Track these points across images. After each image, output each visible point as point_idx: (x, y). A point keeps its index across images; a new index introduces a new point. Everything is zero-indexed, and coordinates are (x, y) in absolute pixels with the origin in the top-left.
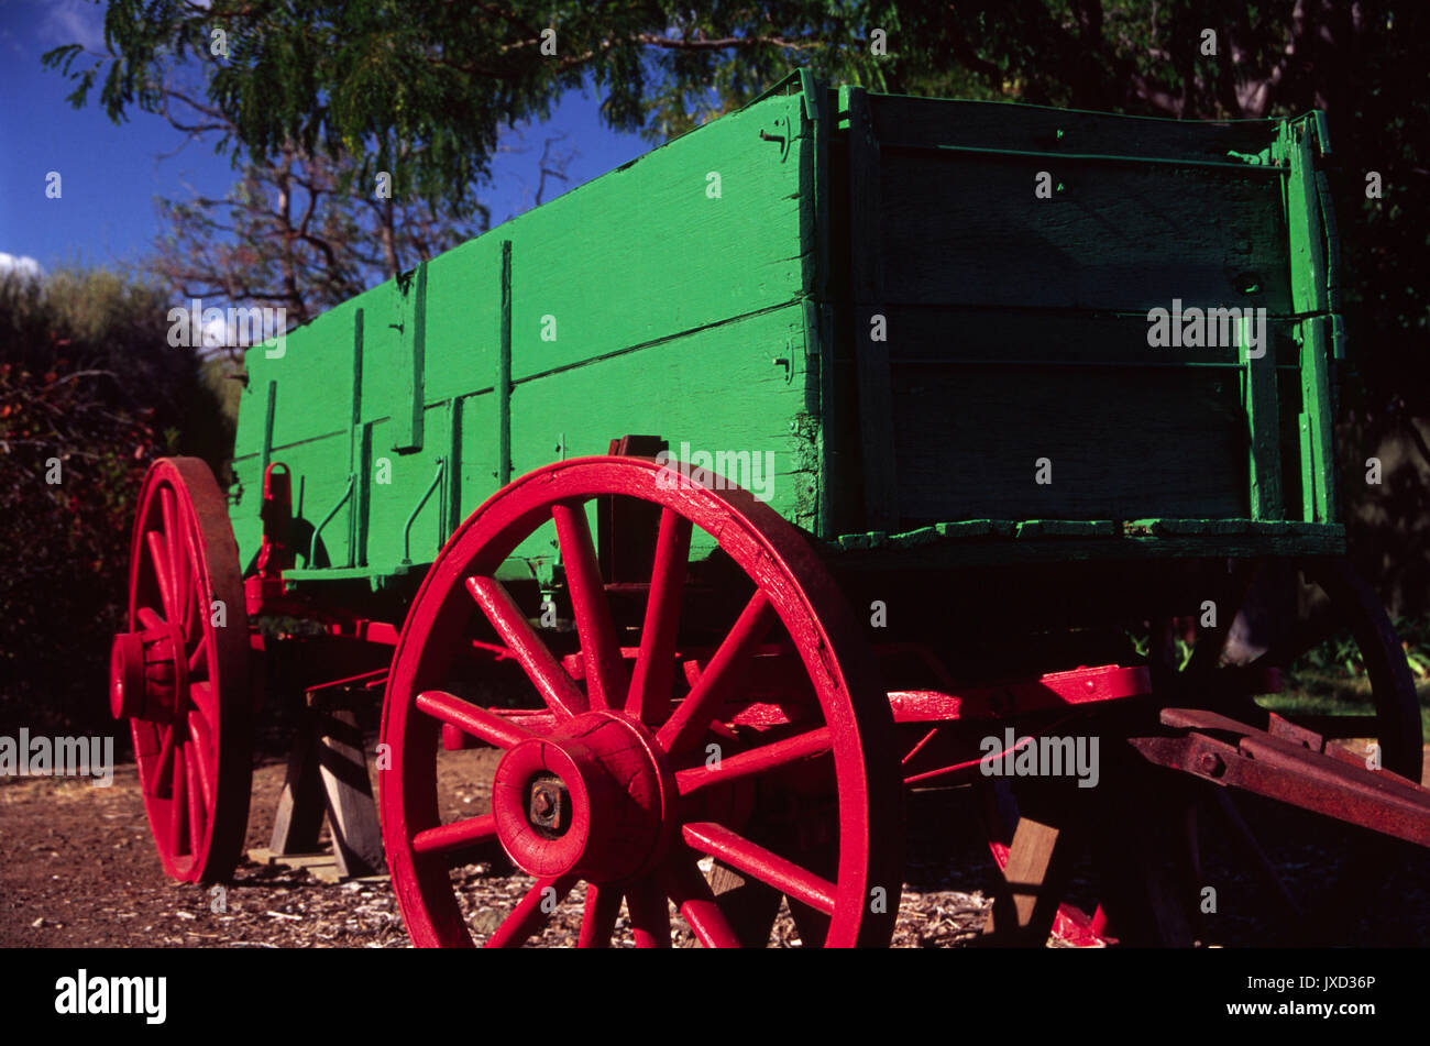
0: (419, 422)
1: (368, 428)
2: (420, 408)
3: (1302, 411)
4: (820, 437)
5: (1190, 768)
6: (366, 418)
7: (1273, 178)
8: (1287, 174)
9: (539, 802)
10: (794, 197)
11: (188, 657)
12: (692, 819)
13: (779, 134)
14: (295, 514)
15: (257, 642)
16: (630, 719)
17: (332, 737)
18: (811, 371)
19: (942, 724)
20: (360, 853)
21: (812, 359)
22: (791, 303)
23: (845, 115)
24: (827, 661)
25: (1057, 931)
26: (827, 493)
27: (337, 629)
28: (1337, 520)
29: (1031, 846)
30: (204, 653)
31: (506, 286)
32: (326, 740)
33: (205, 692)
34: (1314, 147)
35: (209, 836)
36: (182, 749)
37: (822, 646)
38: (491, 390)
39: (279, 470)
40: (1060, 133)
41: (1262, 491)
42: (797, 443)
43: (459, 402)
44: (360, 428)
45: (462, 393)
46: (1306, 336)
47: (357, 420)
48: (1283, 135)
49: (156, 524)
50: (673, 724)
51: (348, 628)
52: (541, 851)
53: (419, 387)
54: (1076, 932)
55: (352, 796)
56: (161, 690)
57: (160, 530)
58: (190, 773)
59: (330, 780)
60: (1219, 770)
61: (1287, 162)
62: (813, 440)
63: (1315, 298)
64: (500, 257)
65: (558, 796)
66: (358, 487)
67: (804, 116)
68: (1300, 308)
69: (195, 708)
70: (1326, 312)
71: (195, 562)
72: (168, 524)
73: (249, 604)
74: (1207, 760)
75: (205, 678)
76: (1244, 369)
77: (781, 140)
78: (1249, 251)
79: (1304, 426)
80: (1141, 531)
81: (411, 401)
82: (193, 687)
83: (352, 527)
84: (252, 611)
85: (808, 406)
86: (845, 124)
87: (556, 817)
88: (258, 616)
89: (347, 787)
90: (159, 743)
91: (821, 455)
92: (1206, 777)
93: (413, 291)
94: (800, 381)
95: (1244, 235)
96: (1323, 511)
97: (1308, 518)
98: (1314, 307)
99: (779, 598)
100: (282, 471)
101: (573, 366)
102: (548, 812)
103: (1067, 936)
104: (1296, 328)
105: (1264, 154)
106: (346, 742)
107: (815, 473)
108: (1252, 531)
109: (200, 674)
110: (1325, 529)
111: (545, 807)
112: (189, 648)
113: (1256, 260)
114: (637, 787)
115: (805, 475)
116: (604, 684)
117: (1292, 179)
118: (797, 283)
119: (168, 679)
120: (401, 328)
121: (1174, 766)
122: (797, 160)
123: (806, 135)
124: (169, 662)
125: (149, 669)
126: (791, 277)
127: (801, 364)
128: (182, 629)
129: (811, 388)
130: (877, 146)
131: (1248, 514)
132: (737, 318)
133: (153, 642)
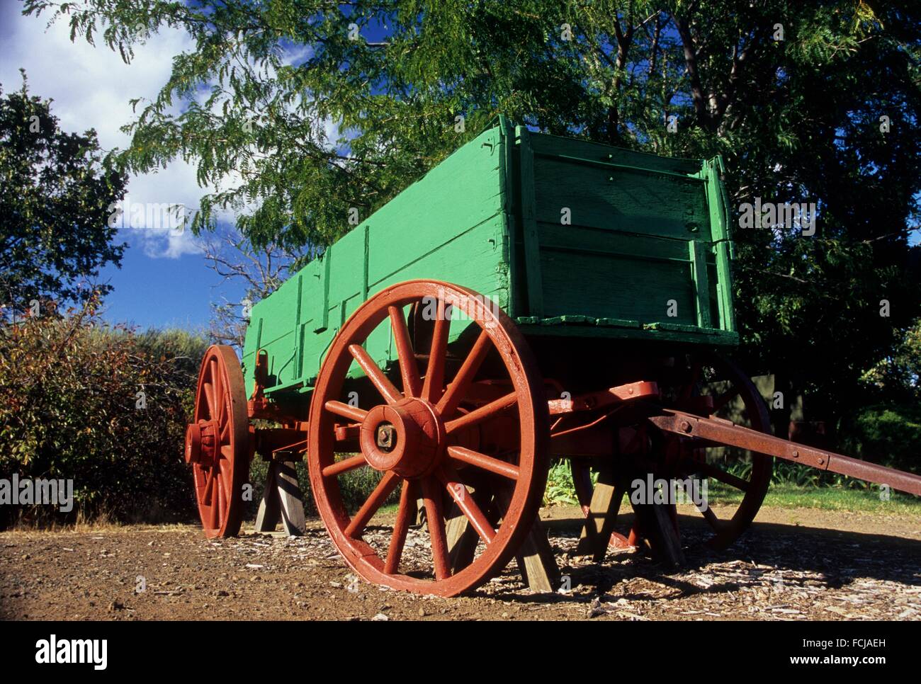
0: (326, 317)
1: (303, 326)
2: (327, 310)
3: (717, 283)
4: (509, 273)
5: (676, 430)
6: (302, 322)
7: (701, 184)
8: (707, 182)
9: (382, 435)
10: (497, 169)
11: (220, 434)
12: (452, 444)
13: (490, 143)
14: (269, 374)
15: (252, 429)
16: (424, 399)
17: (284, 473)
18: (505, 244)
19: (564, 415)
20: (296, 525)
21: (505, 238)
22: (496, 215)
23: (519, 138)
24: (514, 359)
25: (612, 543)
26: (512, 297)
27: (287, 426)
28: (735, 330)
29: (601, 497)
30: (228, 429)
31: (366, 245)
32: (281, 474)
33: (228, 451)
34: (718, 170)
35: (227, 513)
36: (217, 478)
37: (512, 352)
38: (359, 293)
39: (263, 353)
40: (611, 156)
41: (702, 316)
42: (499, 276)
43: (344, 303)
44: (300, 326)
45: (345, 299)
46: (719, 250)
47: (298, 323)
48: (705, 166)
49: (208, 379)
50: (443, 401)
51: (292, 425)
52: (382, 459)
53: (327, 301)
54: (621, 544)
55: (292, 500)
56: (208, 449)
57: (210, 382)
58: (220, 488)
59: (282, 493)
60: (689, 429)
61: (707, 177)
62: (506, 274)
63: (721, 234)
64: (364, 233)
65: (391, 431)
66: (298, 352)
67: (501, 134)
68: (715, 240)
69: (224, 457)
70: (726, 240)
71: (225, 386)
72: (214, 380)
73: (249, 412)
74: (684, 424)
75: (229, 444)
76: (693, 263)
77: (491, 146)
78: (692, 214)
79: (719, 289)
80: (650, 328)
81: (323, 307)
82: (222, 448)
83: (295, 371)
84: (250, 415)
85: (504, 259)
86: (518, 142)
87: (390, 442)
88: (253, 418)
89: (290, 496)
90: (206, 481)
91: (509, 281)
92: (684, 433)
93: (324, 259)
94: (500, 248)
95: (690, 207)
96: (729, 327)
97: (722, 328)
98: (721, 238)
99: (492, 334)
100: (264, 353)
101: (396, 272)
102: (386, 440)
103: (617, 546)
104: (714, 247)
105: (697, 174)
106: (290, 476)
107: (507, 289)
108: (698, 332)
109: (226, 442)
110: (731, 333)
111: (385, 437)
112: (221, 430)
113: (696, 219)
114: (427, 428)
115: (502, 290)
116: (412, 386)
117: (709, 184)
118: (498, 205)
119: (211, 444)
120: (319, 276)
121: (669, 430)
122: (498, 153)
123: (502, 143)
124: (212, 436)
125: (203, 439)
126: (496, 203)
127: (500, 240)
128: (218, 422)
129: (505, 251)
130: (532, 152)
131: (696, 324)
132: (471, 229)
133: (205, 428)
